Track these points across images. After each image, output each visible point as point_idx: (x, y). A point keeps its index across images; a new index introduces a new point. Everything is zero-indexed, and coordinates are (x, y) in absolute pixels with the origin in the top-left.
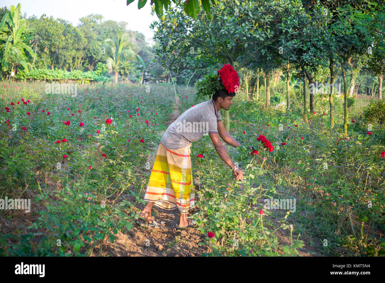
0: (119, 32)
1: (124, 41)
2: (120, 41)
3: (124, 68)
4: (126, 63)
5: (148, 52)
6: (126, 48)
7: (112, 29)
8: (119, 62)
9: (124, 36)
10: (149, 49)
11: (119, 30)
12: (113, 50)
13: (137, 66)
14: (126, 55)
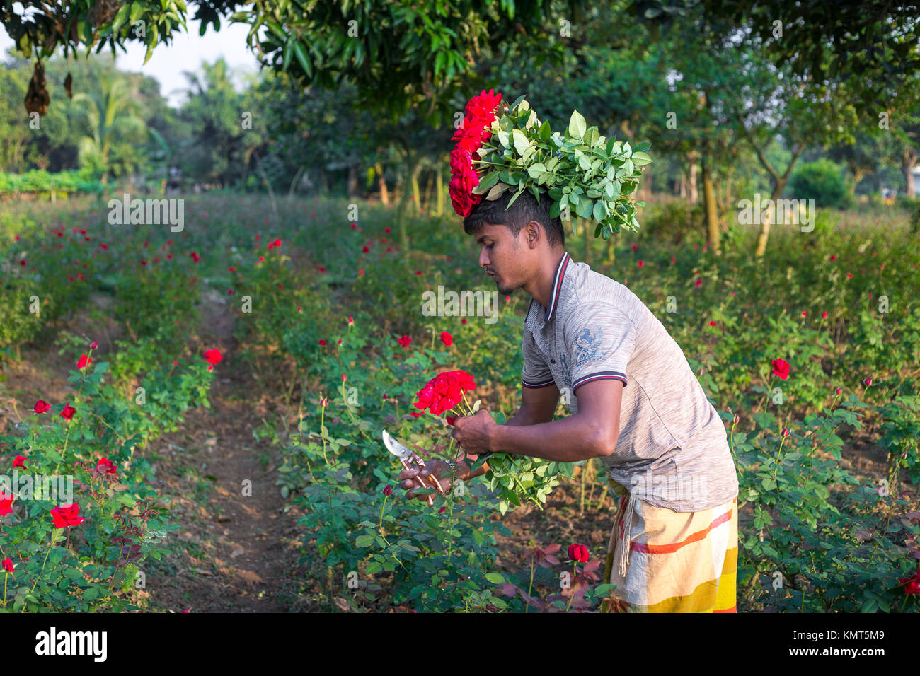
0: (105, 77)
1: (118, 97)
2: (108, 97)
3: (120, 161)
4: (125, 149)
5: (169, 119)
6: (123, 113)
7: (86, 71)
8: (108, 146)
9: (116, 87)
10: (173, 113)
11: (104, 72)
12: (94, 119)
13: (152, 154)
14: (124, 130)
